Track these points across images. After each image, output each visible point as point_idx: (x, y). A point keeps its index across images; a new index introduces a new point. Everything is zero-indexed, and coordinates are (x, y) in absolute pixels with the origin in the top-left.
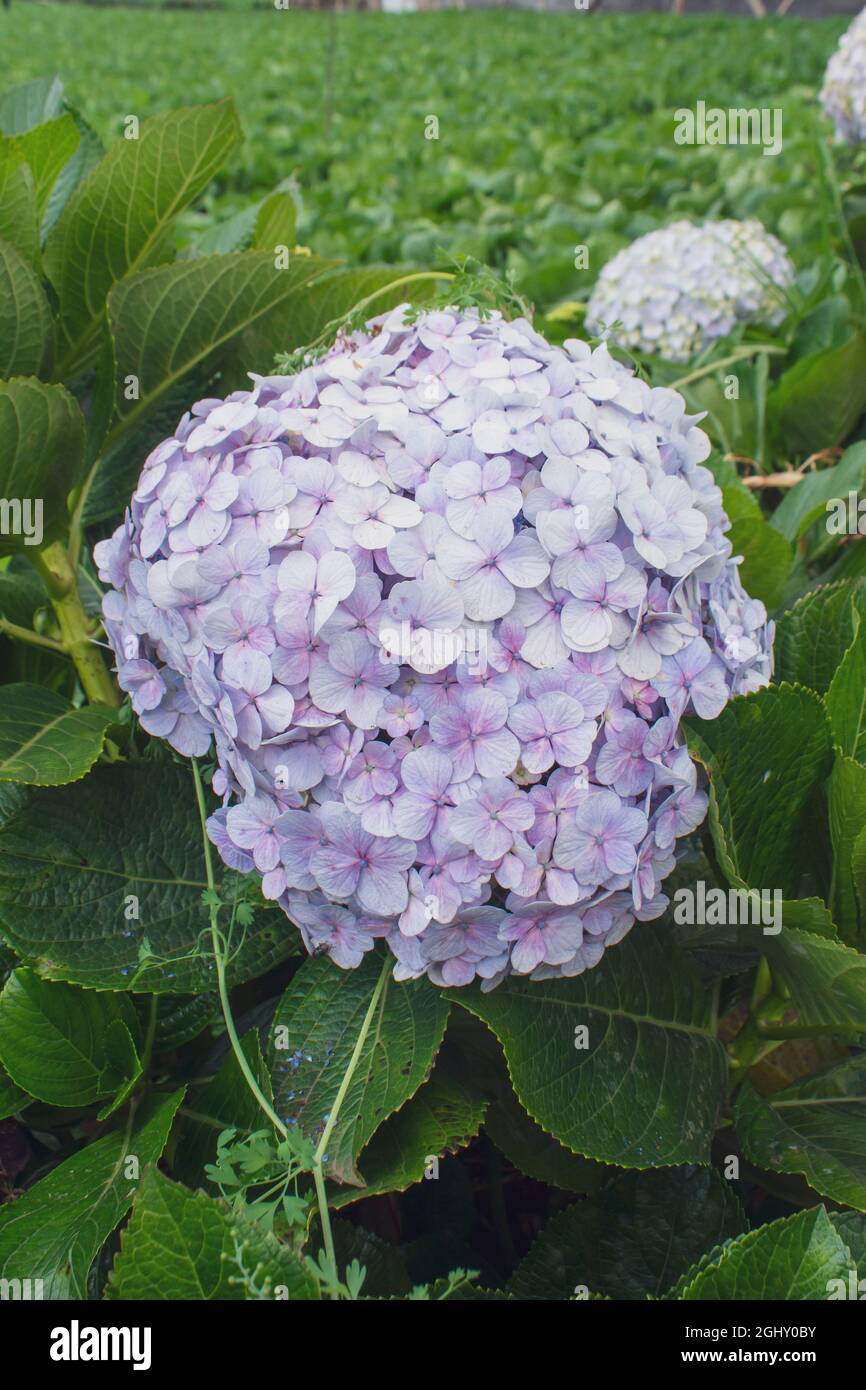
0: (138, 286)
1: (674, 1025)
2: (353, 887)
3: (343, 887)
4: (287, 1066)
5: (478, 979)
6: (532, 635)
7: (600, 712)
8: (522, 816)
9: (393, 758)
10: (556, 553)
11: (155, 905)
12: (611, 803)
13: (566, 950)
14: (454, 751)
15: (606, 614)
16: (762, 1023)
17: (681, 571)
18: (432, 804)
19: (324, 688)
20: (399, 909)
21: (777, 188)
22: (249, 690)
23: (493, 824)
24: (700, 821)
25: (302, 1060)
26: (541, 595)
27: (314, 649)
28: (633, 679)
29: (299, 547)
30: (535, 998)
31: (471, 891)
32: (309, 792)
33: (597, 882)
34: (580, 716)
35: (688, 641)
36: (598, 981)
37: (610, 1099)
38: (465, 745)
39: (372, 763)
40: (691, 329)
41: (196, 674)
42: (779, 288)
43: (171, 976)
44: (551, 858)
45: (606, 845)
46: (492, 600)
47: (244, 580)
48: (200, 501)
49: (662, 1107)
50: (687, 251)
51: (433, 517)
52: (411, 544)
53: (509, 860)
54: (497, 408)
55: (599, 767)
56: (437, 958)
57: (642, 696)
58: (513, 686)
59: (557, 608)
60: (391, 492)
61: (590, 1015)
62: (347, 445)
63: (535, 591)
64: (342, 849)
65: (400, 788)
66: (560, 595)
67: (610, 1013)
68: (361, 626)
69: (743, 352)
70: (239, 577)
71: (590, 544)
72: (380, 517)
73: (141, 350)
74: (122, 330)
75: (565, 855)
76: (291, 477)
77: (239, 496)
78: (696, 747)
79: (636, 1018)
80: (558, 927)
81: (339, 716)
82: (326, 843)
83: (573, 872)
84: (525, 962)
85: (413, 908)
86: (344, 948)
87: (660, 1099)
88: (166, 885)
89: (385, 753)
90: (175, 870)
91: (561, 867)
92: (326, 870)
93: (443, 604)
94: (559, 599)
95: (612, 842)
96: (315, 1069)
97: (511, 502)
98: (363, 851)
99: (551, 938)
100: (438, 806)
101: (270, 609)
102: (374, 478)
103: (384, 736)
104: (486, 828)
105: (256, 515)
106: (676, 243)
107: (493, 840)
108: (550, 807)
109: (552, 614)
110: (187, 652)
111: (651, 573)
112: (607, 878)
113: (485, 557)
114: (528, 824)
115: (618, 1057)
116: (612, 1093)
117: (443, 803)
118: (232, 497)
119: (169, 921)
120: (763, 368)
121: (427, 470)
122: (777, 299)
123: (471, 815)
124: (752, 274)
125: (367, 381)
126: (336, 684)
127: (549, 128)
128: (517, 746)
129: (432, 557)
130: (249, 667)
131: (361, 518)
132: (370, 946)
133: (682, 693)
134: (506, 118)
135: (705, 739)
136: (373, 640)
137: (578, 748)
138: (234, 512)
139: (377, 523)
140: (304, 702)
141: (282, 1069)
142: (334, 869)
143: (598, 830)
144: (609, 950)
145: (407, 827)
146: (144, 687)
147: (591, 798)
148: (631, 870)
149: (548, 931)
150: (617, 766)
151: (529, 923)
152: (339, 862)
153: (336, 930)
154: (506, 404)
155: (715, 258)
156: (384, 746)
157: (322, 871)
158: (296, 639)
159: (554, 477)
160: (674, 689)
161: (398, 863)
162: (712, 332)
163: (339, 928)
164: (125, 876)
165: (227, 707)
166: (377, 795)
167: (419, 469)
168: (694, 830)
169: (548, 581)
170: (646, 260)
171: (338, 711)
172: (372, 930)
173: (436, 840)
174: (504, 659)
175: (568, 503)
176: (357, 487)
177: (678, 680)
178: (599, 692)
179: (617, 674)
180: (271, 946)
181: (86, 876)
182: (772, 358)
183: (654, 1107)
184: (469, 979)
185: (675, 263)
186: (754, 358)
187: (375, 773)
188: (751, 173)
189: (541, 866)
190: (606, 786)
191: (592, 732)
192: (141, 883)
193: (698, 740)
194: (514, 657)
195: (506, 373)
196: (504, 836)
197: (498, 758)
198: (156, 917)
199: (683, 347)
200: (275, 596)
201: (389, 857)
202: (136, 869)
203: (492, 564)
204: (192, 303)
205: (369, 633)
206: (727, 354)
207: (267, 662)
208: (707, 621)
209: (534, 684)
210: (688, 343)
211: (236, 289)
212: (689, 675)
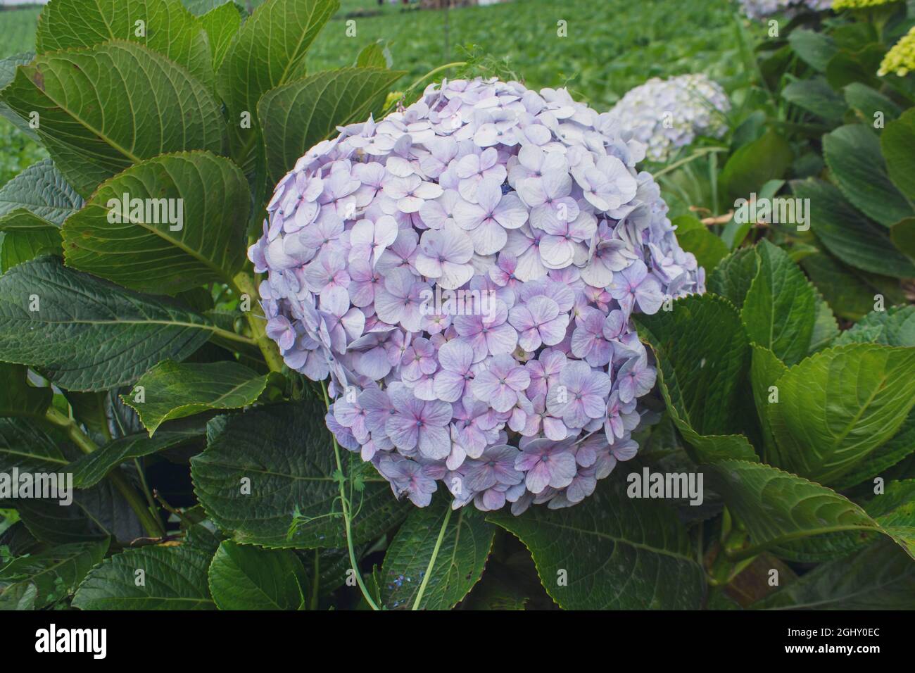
0: (276, 97)
1: (665, 552)
2: (415, 442)
3: (409, 443)
4: (394, 585)
5: (508, 504)
6: (521, 261)
7: (571, 308)
8: (522, 380)
9: (432, 348)
10: (532, 205)
11: (312, 494)
12: (584, 369)
13: (566, 477)
14: (473, 341)
15: (569, 244)
16: (729, 550)
17: (621, 215)
18: (461, 378)
19: (385, 307)
20: (446, 454)
21: (729, 79)
22: (337, 314)
23: (503, 387)
24: (652, 385)
25: (404, 581)
26: (524, 234)
27: (375, 281)
28: (594, 287)
29: (362, 217)
30: (557, 525)
31: (492, 436)
32: (383, 380)
33: (580, 426)
34: (557, 311)
35: (631, 262)
36: (603, 516)
37: (617, 596)
38: (480, 336)
39: (419, 354)
40: (666, 143)
41: (306, 312)
42: (720, 112)
43: (321, 538)
44: (546, 409)
45: (583, 399)
46: (492, 240)
47: (330, 243)
48: (301, 198)
49: (655, 601)
50: (659, 96)
51: (451, 192)
52: (435, 209)
53: (516, 412)
54: (489, 122)
55: (574, 346)
56: (478, 489)
57: (601, 299)
58: (511, 295)
59: (536, 243)
60: (423, 180)
61: (600, 539)
62: (393, 153)
63: (518, 230)
64: (406, 416)
65: (439, 369)
66: (538, 233)
67: (615, 540)
68: (406, 263)
69: (701, 152)
70: (327, 242)
71: (555, 199)
72: (415, 193)
73: (284, 139)
74: (270, 127)
75: (555, 407)
76: (357, 176)
77: (324, 191)
78: (644, 336)
79: (635, 545)
80: (557, 461)
81: (396, 325)
82: (394, 412)
83: (562, 419)
84: (537, 485)
85: (455, 451)
86: (419, 493)
87: (654, 597)
88: (319, 481)
89: (427, 344)
90: (325, 471)
91: (553, 415)
92: (397, 431)
93: (459, 244)
94: (537, 236)
95: (587, 396)
96: (413, 586)
97: (500, 175)
98: (418, 414)
99: (553, 468)
100: (465, 379)
101: (346, 258)
102: (410, 172)
103: (426, 335)
104: (497, 390)
105: (335, 201)
106: (652, 92)
107: (503, 399)
108: (541, 373)
109: (534, 246)
110: (300, 300)
111: (600, 217)
112: (586, 422)
113: (485, 213)
114: (526, 385)
115: (622, 569)
116: (618, 592)
117: (468, 378)
118: (320, 191)
119: (322, 504)
120: (713, 161)
121: (447, 165)
122: (720, 119)
123: (486, 381)
124: (702, 104)
125: (409, 120)
126: (393, 304)
127: (584, 60)
128: (515, 334)
129: (451, 216)
130: (336, 299)
131: (401, 196)
132: (434, 488)
133: (630, 297)
134: (557, 57)
135: (651, 330)
136: (413, 272)
137: (557, 333)
138: (322, 201)
139: (413, 198)
140: (372, 319)
141: (390, 588)
142: (401, 430)
143: (576, 388)
144: (600, 482)
145: (445, 393)
146: (283, 335)
147: (569, 365)
148: (602, 415)
149: (551, 463)
150: (586, 345)
151: (536, 458)
152: (404, 425)
153: (412, 480)
154: (495, 119)
155: (677, 97)
156: (426, 341)
157: (394, 433)
158: (364, 275)
159: (528, 157)
160: (624, 294)
161: (441, 420)
162: (680, 144)
163: (414, 478)
164: (292, 476)
165: (324, 328)
166: (424, 375)
167: (441, 165)
168: (649, 391)
169: (528, 223)
170: (633, 104)
171: (395, 322)
172: (433, 475)
173: (466, 402)
174: (503, 278)
175: (539, 174)
176: (400, 177)
177: (626, 288)
178: (568, 294)
179: (582, 284)
180: (389, 516)
181: (266, 478)
182: (719, 155)
183: (650, 602)
184: (501, 505)
185: (651, 103)
186: (707, 155)
187: (422, 360)
188: (712, 72)
189: (538, 416)
190: (580, 359)
191: (566, 321)
192: (302, 481)
193: (645, 332)
194: (510, 277)
195: (497, 104)
196: (511, 395)
197: (503, 344)
198: (312, 502)
199: (662, 155)
200: (348, 250)
201: (435, 417)
202: (298, 471)
203: (490, 217)
204: (312, 105)
205: (411, 268)
206: (688, 155)
207: (346, 293)
208: (646, 253)
209: (524, 291)
210: (665, 152)
211: (338, 95)
212: (633, 284)
